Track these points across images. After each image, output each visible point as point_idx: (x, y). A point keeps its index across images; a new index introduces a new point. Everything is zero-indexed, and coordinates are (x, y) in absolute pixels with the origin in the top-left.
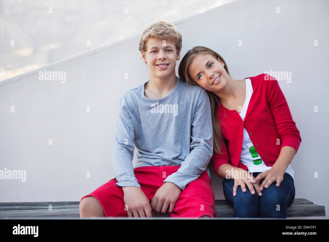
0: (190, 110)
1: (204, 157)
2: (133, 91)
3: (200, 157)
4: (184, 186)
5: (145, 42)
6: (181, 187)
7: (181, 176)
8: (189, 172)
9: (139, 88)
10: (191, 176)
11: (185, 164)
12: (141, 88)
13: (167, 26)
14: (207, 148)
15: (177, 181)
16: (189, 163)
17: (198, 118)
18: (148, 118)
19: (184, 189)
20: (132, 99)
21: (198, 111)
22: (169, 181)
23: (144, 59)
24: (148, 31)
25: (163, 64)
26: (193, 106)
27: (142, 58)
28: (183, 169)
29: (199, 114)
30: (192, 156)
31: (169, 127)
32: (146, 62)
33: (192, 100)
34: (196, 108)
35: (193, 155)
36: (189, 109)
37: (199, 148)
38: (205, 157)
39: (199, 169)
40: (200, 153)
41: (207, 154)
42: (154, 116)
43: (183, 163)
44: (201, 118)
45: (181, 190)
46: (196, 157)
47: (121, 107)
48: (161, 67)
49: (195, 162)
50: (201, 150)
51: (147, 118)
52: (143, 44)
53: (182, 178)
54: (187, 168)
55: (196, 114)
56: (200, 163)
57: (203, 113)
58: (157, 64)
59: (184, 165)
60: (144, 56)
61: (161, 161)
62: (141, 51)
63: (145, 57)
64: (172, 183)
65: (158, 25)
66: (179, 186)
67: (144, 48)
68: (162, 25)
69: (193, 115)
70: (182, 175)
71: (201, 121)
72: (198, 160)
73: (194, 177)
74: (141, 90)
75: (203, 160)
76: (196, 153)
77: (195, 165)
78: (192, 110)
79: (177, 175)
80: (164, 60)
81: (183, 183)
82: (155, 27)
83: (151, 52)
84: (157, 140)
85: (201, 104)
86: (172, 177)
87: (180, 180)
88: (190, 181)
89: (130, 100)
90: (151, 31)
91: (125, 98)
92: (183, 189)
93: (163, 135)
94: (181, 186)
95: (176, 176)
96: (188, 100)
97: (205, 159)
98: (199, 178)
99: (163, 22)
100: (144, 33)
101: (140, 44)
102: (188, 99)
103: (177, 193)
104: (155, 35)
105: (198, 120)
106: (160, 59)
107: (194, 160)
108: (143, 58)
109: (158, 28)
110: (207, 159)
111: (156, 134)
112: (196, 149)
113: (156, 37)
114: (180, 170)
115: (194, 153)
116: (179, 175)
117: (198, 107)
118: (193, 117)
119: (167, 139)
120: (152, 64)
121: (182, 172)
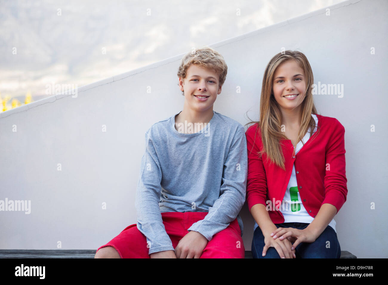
0: (225, 148)
1: (235, 203)
2: (161, 124)
3: (230, 203)
4: (211, 237)
5: (186, 68)
6: (207, 238)
7: (208, 225)
8: (217, 220)
9: (169, 120)
10: (219, 225)
11: (214, 210)
12: (170, 120)
13: (214, 55)
14: (239, 193)
15: (204, 231)
16: (218, 210)
17: (232, 157)
18: (179, 155)
19: (211, 240)
20: (160, 132)
21: (232, 150)
22: (194, 230)
23: (181, 86)
24: (192, 57)
25: (202, 96)
26: (227, 144)
27: (178, 85)
28: (211, 217)
29: (233, 154)
30: (221, 201)
31: (203, 166)
32: (182, 90)
33: (227, 137)
34: (231, 146)
35: (223, 201)
36: (223, 147)
37: (230, 193)
38: (237, 203)
39: (229, 217)
40: (230, 198)
41: (238, 200)
42: (186, 153)
43: (211, 210)
44: (235, 157)
45: (208, 241)
46: (226, 202)
47: (147, 140)
48: (199, 98)
49: (224, 208)
50: (232, 195)
51: (177, 155)
52: (183, 69)
53: (210, 227)
54: (215, 215)
55: (230, 153)
56: (231, 210)
57: (238, 153)
58: (196, 94)
59: (212, 212)
60: (181, 83)
61: (185, 207)
62: (179, 77)
63: (183, 84)
64: (198, 232)
65: (204, 52)
66: (205, 236)
67: (184, 74)
68: (208, 52)
69: (227, 154)
70: (209, 223)
71: (235, 161)
72: (228, 206)
73: (223, 226)
74: (171, 123)
75: (234, 207)
76: (226, 198)
77: (225, 211)
78: (226, 148)
79: (203, 223)
80: (205, 91)
81: (210, 233)
82: (200, 53)
83: (192, 80)
84: (188, 180)
85: (236, 142)
86: (197, 226)
87: (206, 230)
88: (218, 231)
89: (157, 134)
90: (195, 56)
91: (152, 131)
92: (209, 240)
93: (195, 174)
94: (208, 236)
95: (202, 225)
96: (223, 137)
97: (236, 206)
98: (228, 227)
99: (209, 49)
100: (187, 58)
101: (179, 69)
102: (223, 135)
103: (203, 243)
104: (200, 62)
105: (232, 160)
106: (200, 90)
107: (223, 205)
108: (180, 84)
109: (204, 55)
110: (238, 205)
111: (188, 174)
112: (227, 194)
113: (200, 64)
114: (207, 218)
115: (224, 198)
116: (206, 223)
117: (233, 146)
118: (227, 156)
119: (199, 180)
120: (190, 93)
121: (210, 219)
